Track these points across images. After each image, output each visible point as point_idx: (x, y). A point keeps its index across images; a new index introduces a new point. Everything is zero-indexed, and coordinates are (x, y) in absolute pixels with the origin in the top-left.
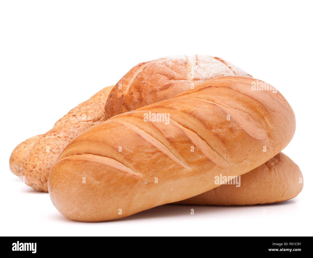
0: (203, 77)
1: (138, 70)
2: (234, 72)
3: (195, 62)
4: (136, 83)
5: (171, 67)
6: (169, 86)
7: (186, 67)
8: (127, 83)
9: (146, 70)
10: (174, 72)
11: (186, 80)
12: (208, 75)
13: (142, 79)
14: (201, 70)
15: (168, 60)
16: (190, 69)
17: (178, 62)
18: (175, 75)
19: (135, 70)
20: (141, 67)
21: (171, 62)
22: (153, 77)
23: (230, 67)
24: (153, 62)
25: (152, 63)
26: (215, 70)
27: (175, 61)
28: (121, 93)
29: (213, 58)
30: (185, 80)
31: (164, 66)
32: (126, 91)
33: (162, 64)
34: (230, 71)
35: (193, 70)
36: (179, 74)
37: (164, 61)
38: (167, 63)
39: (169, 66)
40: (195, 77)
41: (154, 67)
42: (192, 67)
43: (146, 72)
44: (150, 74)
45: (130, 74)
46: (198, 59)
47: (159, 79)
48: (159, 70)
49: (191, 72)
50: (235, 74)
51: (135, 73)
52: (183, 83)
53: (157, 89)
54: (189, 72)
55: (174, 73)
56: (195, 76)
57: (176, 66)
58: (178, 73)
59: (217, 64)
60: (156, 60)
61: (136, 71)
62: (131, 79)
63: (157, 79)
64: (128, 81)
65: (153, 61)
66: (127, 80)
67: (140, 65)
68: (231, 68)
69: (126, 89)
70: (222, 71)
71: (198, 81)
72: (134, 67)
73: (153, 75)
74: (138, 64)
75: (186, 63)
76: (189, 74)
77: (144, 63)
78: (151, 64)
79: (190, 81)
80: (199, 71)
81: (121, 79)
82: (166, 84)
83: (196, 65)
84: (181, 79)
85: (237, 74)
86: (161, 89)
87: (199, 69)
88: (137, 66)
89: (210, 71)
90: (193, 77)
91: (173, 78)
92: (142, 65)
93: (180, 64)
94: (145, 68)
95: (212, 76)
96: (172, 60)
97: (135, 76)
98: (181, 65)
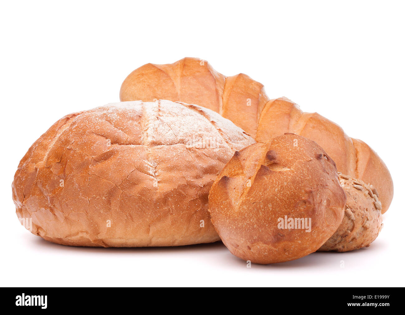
0: (168, 140)
1: (65, 125)
2: (220, 130)
3: (156, 114)
4: (58, 148)
5: (114, 123)
6: (111, 155)
7: (139, 123)
8: (45, 148)
9: (75, 126)
10: (120, 131)
11: (139, 144)
12: (176, 136)
13: (67, 142)
14: (164, 128)
15: (110, 111)
16: (147, 125)
17: (127, 114)
18: (120, 136)
19: (59, 126)
20: (70, 121)
21: (115, 114)
22: (85, 139)
23: (213, 122)
24: (87, 114)
25: (86, 116)
26: (188, 128)
27: (122, 112)
28: (34, 164)
29: (186, 108)
30: (137, 144)
31: (104, 121)
32: (42, 161)
33: (101, 118)
34: (212, 128)
35: (152, 128)
36: (128, 134)
37: (105, 112)
38: (108, 116)
39: (112, 121)
40: (154, 140)
41: (87, 122)
42: (150, 122)
43: (74, 130)
44: (80, 134)
45: (52, 131)
46: (160, 109)
47: (94, 143)
48: (95, 128)
49: (148, 131)
50: (221, 134)
51: (59, 131)
52: (133, 149)
53: (90, 159)
54: (145, 131)
55: (120, 133)
56: (153, 137)
57: (123, 121)
58: (126, 133)
59: (192, 116)
60: (92, 111)
61: (60, 128)
62: (52, 141)
63: (91, 142)
64: (46, 145)
65: (88, 112)
66: (45, 142)
67: (68, 119)
68: (215, 123)
69: (44, 158)
70: (199, 128)
71: (159, 146)
72: (59, 121)
73: (85, 136)
74: (65, 116)
75: (140, 117)
76: (145, 134)
77: (74, 115)
78: (84, 118)
79: (145, 146)
80: (161, 129)
81: (37, 140)
82: (105, 151)
83: (157, 119)
84: (130, 144)
85: (225, 134)
86: (97, 161)
87: (161, 125)
88: (62, 120)
89: (179, 129)
90: (150, 139)
91: (116, 141)
92: (71, 117)
93: (130, 117)
94: (74, 123)
95: (182, 138)
96: (117, 110)
97: (58, 136)
98: (132, 119)
